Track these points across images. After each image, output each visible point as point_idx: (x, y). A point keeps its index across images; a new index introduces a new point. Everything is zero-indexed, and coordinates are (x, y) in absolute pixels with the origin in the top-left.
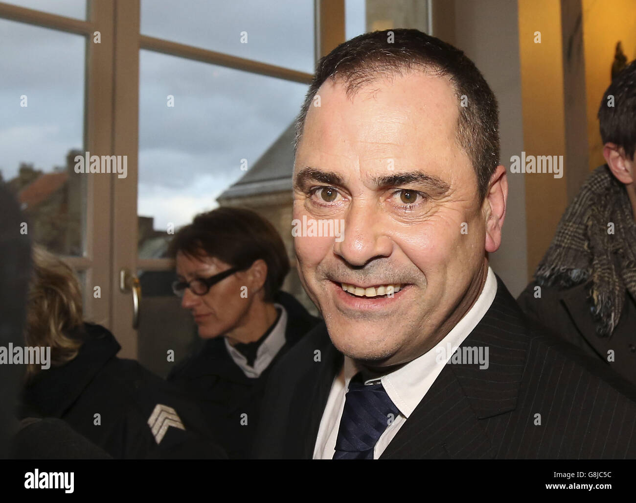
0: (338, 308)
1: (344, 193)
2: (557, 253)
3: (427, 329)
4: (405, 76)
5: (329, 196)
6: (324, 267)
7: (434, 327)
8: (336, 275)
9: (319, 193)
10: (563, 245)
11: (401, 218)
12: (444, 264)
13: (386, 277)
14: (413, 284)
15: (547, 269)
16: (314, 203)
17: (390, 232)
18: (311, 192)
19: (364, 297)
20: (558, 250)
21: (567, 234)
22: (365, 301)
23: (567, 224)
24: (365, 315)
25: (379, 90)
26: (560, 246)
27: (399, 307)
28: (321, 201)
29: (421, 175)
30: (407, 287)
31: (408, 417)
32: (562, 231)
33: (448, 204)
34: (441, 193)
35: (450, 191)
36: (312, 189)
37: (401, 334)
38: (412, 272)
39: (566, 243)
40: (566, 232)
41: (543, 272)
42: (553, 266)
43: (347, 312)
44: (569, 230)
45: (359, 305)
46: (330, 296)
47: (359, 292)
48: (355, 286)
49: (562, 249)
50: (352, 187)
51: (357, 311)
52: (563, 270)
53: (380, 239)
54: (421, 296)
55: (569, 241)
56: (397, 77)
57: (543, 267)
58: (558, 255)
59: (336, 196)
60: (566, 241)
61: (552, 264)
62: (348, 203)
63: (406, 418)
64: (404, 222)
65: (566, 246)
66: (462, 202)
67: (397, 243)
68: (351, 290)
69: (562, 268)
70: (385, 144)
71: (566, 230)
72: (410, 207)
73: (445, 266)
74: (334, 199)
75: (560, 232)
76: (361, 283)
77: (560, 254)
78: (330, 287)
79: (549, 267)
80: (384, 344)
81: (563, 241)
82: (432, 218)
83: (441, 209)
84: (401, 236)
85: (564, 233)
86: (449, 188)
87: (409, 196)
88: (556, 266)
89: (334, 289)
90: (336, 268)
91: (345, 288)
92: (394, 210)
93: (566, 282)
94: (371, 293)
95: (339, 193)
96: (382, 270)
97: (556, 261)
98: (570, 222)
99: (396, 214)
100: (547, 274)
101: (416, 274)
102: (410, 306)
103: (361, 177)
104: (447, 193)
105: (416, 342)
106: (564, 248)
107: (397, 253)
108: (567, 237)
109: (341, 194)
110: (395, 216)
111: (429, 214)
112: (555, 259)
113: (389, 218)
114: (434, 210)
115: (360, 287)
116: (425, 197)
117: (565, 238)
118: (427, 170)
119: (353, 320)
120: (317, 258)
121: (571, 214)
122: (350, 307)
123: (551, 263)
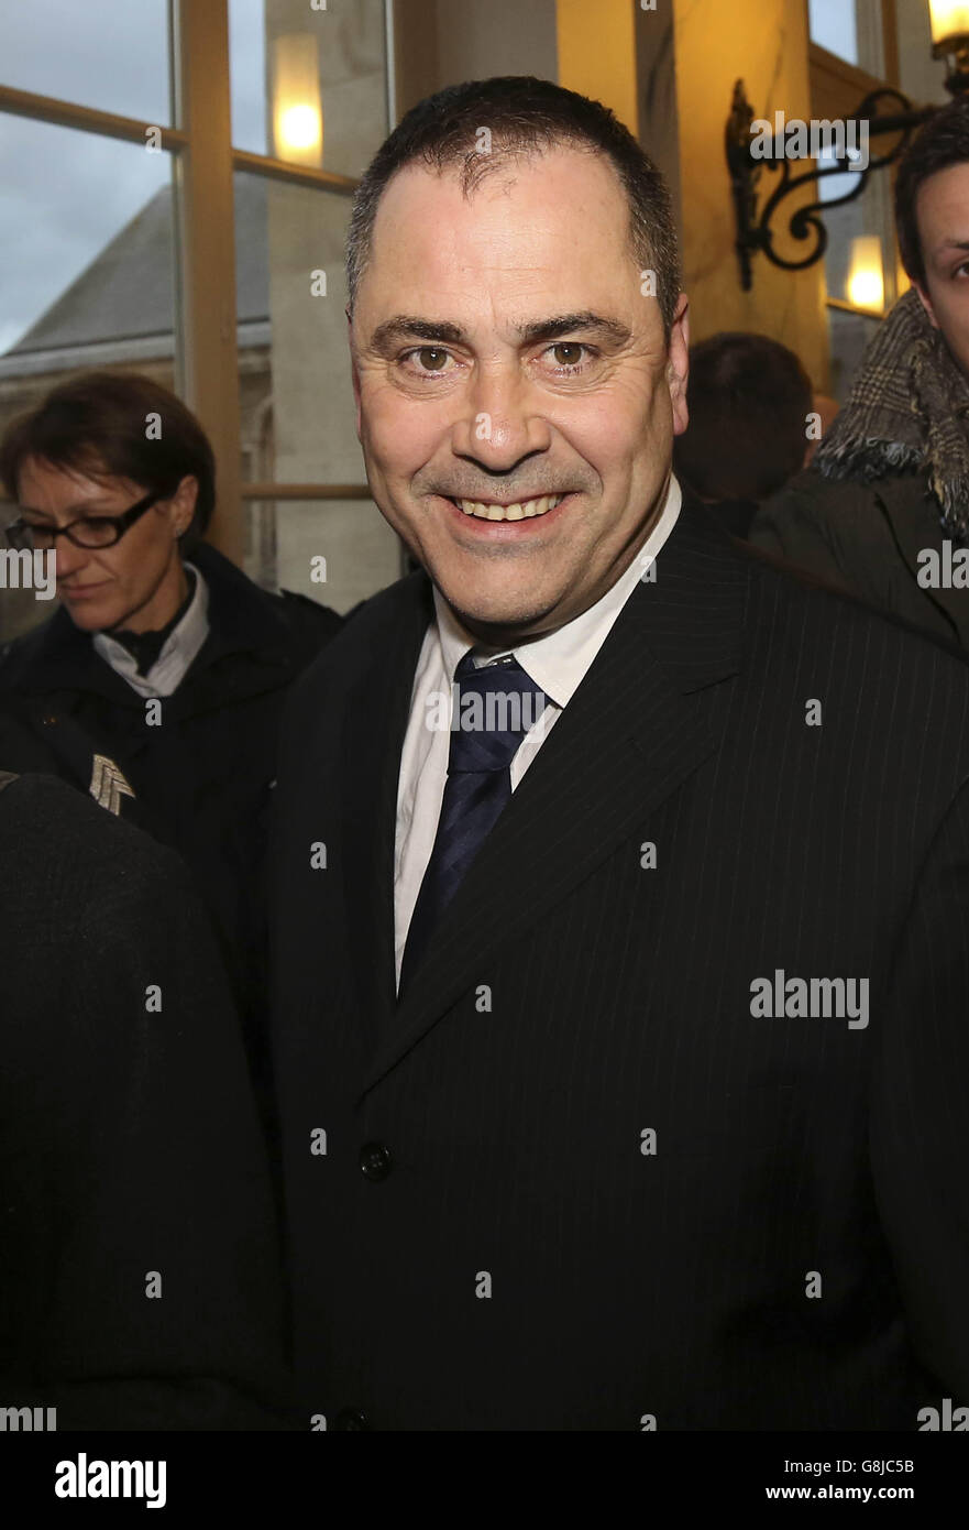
0: (459, 541)
1: (458, 356)
2: (855, 418)
3: (598, 566)
4: (546, 156)
5: (433, 359)
6: (429, 475)
7: (609, 561)
8: (456, 487)
9: (416, 358)
10: (868, 403)
11: (559, 389)
12: (630, 457)
13: (541, 484)
14: (580, 492)
15: (838, 444)
16: (411, 373)
17: (544, 412)
18: (402, 357)
19: (505, 521)
20: (858, 413)
21: (874, 385)
22: (503, 527)
23: (872, 369)
24: (506, 549)
25: (512, 183)
26: (861, 405)
27: (560, 531)
28: (421, 368)
29: (591, 318)
30: (569, 497)
31: (564, 707)
32: (864, 381)
33: (627, 362)
34: (618, 345)
35: (631, 340)
36: (405, 352)
37: (564, 575)
38: (580, 472)
39: (873, 401)
40: (872, 382)
41: (829, 451)
42: (850, 439)
43: (475, 546)
44: (877, 379)
45: (494, 534)
46: (440, 520)
47: (495, 513)
48: (487, 503)
49: (865, 410)
50: (478, 343)
51: (494, 544)
52: (872, 442)
53: (532, 424)
54: (592, 511)
55: (877, 398)
56: (536, 158)
57: (830, 443)
58: (858, 421)
59: (445, 361)
60: (871, 396)
61: (849, 436)
62: (467, 370)
63: (561, 708)
64: (560, 394)
65: (874, 404)
66: (648, 357)
67: (556, 427)
68: (481, 510)
69: (869, 440)
70: (532, 269)
71: (870, 378)
72: (575, 369)
73: (632, 460)
74: (443, 365)
75: (860, 383)
76: (501, 497)
77: (862, 419)
78: (438, 506)
79: (844, 439)
80: (540, 592)
81: (867, 398)
82: (607, 385)
83: (618, 369)
84: (560, 416)
85: (866, 384)
86: (629, 335)
87: (569, 353)
88: (856, 439)
89: (447, 510)
90: (454, 475)
91: (468, 508)
92: (548, 377)
93: (876, 467)
94: (515, 513)
95: (451, 355)
96: (535, 472)
97: (856, 431)
98: (877, 365)
99: (550, 381)
100: (840, 452)
101: (588, 475)
102: (576, 527)
103: (496, 326)
104: (626, 344)
105: (583, 587)
106: (869, 408)
107: (558, 444)
108: (874, 390)
109: (454, 357)
110: (550, 386)
111: (603, 378)
112: (853, 427)
113: (541, 389)
114: (608, 372)
115: (497, 504)
116: (595, 353)
117: (870, 391)
118: (600, 308)
119: (487, 558)
120: (416, 461)
121: (878, 353)
122: (481, 537)
123: (847, 434)
